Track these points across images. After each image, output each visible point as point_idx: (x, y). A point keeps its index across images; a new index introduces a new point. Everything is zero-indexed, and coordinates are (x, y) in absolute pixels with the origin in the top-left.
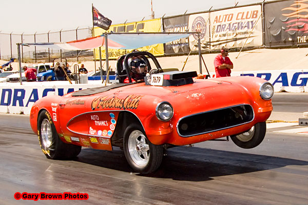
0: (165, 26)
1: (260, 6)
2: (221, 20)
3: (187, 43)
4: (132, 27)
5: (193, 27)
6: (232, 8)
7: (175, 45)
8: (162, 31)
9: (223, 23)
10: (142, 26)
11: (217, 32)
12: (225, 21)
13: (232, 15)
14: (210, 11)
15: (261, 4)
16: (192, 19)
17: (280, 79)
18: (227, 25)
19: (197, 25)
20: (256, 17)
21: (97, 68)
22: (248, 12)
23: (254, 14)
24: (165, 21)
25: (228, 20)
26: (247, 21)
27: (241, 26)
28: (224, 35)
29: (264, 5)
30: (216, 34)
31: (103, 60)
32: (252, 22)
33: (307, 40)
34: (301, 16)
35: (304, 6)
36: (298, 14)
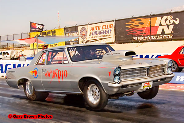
0: (66, 32)
1: (113, 22)
2: (94, 29)
3: (77, 41)
4: (49, 33)
5: (81, 33)
6: (99, 23)
7: (71, 41)
8: (64, 35)
9: (96, 31)
10: (54, 32)
11: (92, 35)
12: (97, 29)
13: (100, 26)
14: (88, 25)
15: (114, 21)
16: (79, 28)
18: (98, 32)
19: (83, 31)
20: (112, 28)
21: (32, 53)
22: (108, 25)
23: (111, 26)
24: (66, 29)
25: (98, 29)
26: (108, 29)
27: (105, 32)
28: (97, 37)
29: (116, 21)
30: (92, 36)
31: (35, 49)
32: (110, 30)
33: (137, 39)
34: (135, 27)
35: (136, 22)
36: (133, 26)
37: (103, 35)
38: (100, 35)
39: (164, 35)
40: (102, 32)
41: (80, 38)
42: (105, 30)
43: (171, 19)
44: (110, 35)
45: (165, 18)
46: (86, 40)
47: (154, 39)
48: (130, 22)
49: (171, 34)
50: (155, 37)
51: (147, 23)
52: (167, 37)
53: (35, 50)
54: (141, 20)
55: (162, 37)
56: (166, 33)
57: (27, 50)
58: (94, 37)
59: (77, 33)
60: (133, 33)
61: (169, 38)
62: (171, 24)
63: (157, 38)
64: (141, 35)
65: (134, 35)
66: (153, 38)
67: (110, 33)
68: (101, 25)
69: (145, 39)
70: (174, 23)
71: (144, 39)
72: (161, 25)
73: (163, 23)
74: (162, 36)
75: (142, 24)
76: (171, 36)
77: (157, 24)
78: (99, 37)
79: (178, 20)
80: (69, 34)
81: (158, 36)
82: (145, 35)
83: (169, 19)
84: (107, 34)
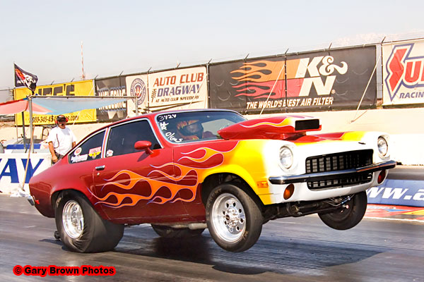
0: (98, 89)
1: (205, 68)
2: (162, 83)
3: (124, 108)
4: (59, 90)
5: (132, 90)
6: (174, 69)
7: (110, 110)
8: (94, 94)
9: (165, 86)
10: (71, 88)
11: (158, 96)
12: (167, 84)
13: (175, 77)
14: (148, 73)
15: (206, 66)
16: (129, 81)
18: (170, 89)
19: (136, 88)
20: (202, 80)
21: (20, 136)
22: (193, 75)
23: (200, 77)
24: (98, 82)
25: (171, 83)
26: (192, 84)
27: (187, 90)
28: (167, 100)
29: (210, 66)
30: (157, 98)
31: (28, 126)
32: (198, 85)
33: (257, 106)
34: (252, 80)
35: (255, 69)
36: (249, 77)
37: (181, 95)
38: (176, 96)
39: (315, 99)
40: (178, 89)
41: (130, 101)
42: (185, 84)
43: (330, 64)
44: (197, 97)
45: (317, 60)
46: (143, 106)
47: (293, 105)
48: (242, 69)
49: (330, 95)
50: (296, 102)
51: (278, 70)
52: (321, 102)
53: (26, 128)
54: (265, 65)
55: (312, 103)
56: (319, 94)
57: (8, 128)
58: (163, 101)
59: (124, 91)
60: (247, 92)
61: (326, 104)
62: (330, 75)
63: (300, 104)
64: (265, 96)
65: (250, 97)
66: (292, 103)
67: (196, 90)
68: (178, 73)
69: (275, 106)
70: (336, 73)
71: (272, 107)
72: (308, 75)
74: (311, 99)
75: (268, 72)
76: (331, 100)
77: (300, 73)
78: (173, 100)
79: (345, 65)
80: (106, 94)
81: (301, 101)
82: (274, 97)
83: (326, 64)
84: (192, 94)
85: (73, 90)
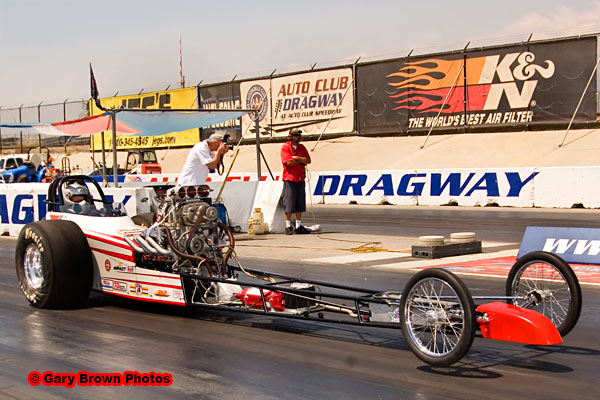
0: (202, 100)
1: (350, 70)
2: (291, 92)
3: (237, 127)
4: (149, 101)
5: (248, 102)
6: (307, 72)
7: (218, 129)
8: (196, 107)
9: (295, 96)
10: (166, 98)
11: (284, 109)
12: (297, 92)
13: (309, 83)
14: (271, 77)
15: (352, 68)
16: (245, 88)
17: (381, 184)
18: (302, 99)
19: (254, 98)
20: (345, 87)
22: (333, 80)
23: (343, 83)
24: (203, 91)
25: (303, 92)
26: (332, 92)
27: (324, 101)
28: (297, 115)
29: (358, 68)
30: (283, 112)
31: (108, 151)
32: (340, 95)
33: (424, 124)
34: (417, 86)
35: (421, 71)
36: (412, 83)
37: (317, 109)
38: (309, 110)
39: (507, 114)
40: (313, 99)
41: (246, 117)
42: (323, 94)
43: (530, 64)
44: (338, 111)
45: (510, 58)
46: (263, 124)
47: (475, 123)
48: (404, 71)
49: (529, 108)
50: (480, 118)
52: (516, 118)
53: (106, 153)
54: (436, 65)
55: (502, 119)
56: (512, 107)
57: (81, 153)
58: (291, 116)
59: (237, 102)
60: (409, 104)
61: (522, 121)
62: (529, 80)
63: (485, 120)
64: (436, 110)
65: (413, 111)
67: (338, 103)
68: (313, 78)
69: (449, 124)
70: (537, 76)
71: (445, 125)
72: (496, 80)
73: (505, 74)
74: (500, 114)
75: (440, 76)
76: (529, 115)
77: (486, 77)
78: (305, 115)
80: (213, 106)
82: (446, 111)
83: (523, 62)
84: (332, 107)
85: (168, 102)
